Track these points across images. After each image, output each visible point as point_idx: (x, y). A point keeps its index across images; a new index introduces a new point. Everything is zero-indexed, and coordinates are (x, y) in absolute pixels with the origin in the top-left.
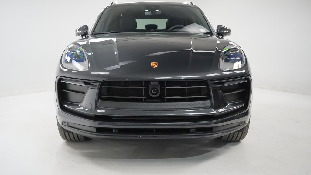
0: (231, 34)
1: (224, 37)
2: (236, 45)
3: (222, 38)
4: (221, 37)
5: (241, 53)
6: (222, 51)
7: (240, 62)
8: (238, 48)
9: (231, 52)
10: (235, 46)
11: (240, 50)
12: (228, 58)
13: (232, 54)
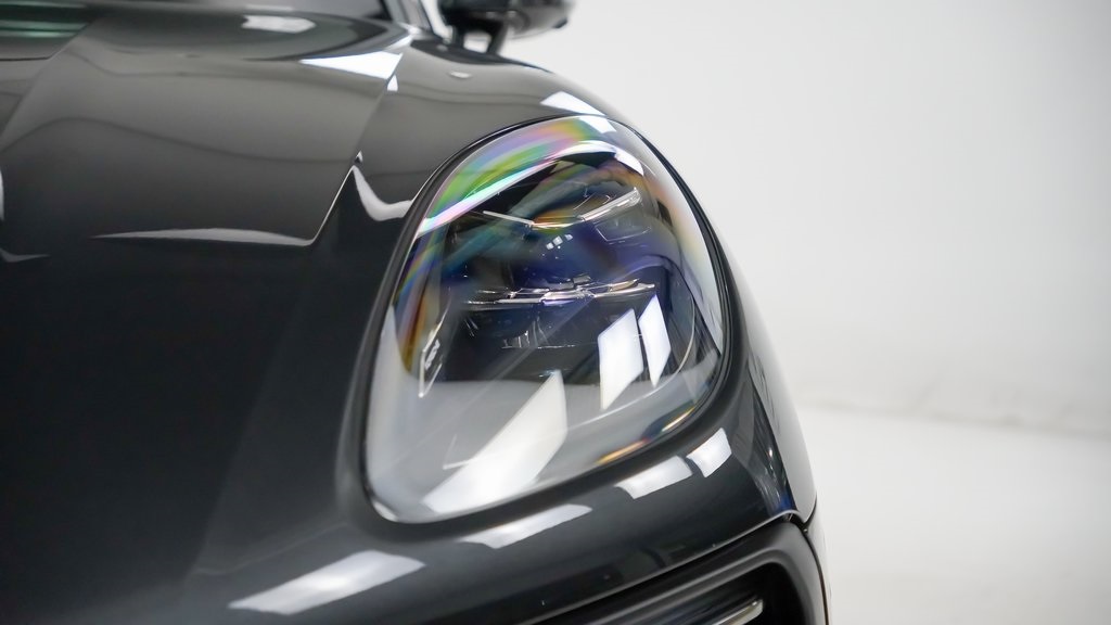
0: (576, 16)
1: (512, 48)
2: (603, 125)
3: (491, 57)
4: (476, 43)
5: (664, 213)
6: (416, 215)
7: (654, 309)
8: (624, 157)
9: (535, 216)
10: (594, 135)
11: (647, 179)
12: (512, 298)
13: (552, 234)
